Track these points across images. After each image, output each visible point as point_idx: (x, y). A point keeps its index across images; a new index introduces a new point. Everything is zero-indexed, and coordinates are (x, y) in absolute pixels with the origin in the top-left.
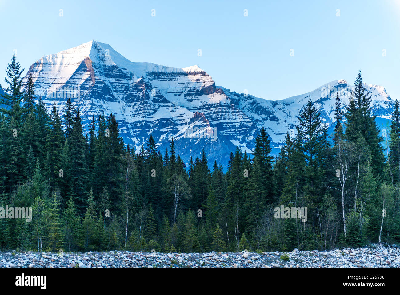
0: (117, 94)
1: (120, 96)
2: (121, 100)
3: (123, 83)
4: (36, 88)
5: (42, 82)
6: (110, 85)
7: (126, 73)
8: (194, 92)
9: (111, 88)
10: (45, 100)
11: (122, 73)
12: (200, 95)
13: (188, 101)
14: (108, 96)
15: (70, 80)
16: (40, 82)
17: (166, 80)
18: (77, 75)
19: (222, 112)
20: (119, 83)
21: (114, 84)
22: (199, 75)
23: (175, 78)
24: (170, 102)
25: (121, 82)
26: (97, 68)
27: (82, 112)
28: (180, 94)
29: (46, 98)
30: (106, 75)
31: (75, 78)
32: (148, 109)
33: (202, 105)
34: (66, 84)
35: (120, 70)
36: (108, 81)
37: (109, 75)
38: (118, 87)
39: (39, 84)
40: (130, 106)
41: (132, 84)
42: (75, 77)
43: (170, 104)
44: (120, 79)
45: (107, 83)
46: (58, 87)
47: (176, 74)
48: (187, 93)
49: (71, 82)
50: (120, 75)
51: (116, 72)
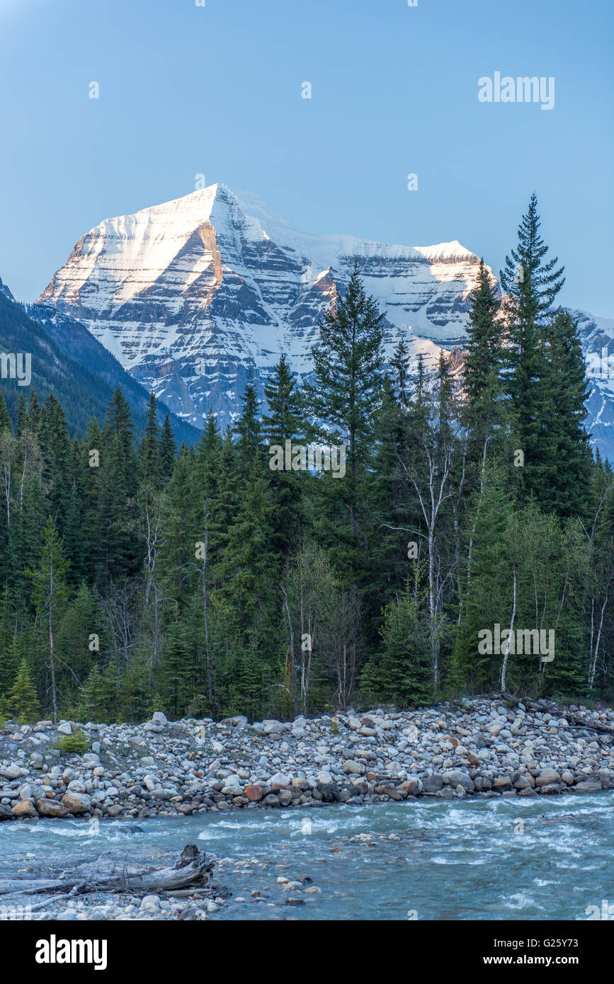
0: (272, 306)
1: (278, 311)
2: (280, 322)
3: (287, 282)
4: (88, 292)
5: (102, 278)
6: (255, 285)
7: (292, 258)
8: (449, 302)
9: (258, 293)
10: (109, 320)
11: (285, 258)
12: (464, 310)
13: (437, 323)
14: (252, 312)
15: (165, 275)
16: (97, 280)
17: (386, 276)
18: (180, 262)
20: (277, 282)
21: (266, 284)
22: (463, 263)
23: (407, 271)
24: (392, 326)
25: (282, 279)
26: (228, 246)
27: (192, 348)
28: (417, 307)
29: (112, 315)
30: (247, 262)
31: (177, 270)
34: (157, 285)
35: (279, 252)
36: (252, 278)
37: (255, 263)
38: (274, 291)
39: (96, 283)
40: (301, 335)
41: (307, 283)
42: (177, 267)
43: (393, 332)
44: (279, 273)
45: (249, 281)
46: (138, 291)
47: (408, 261)
48: (433, 305)
49: (168, 279)
50: (279, 263)
51: (272, 257)
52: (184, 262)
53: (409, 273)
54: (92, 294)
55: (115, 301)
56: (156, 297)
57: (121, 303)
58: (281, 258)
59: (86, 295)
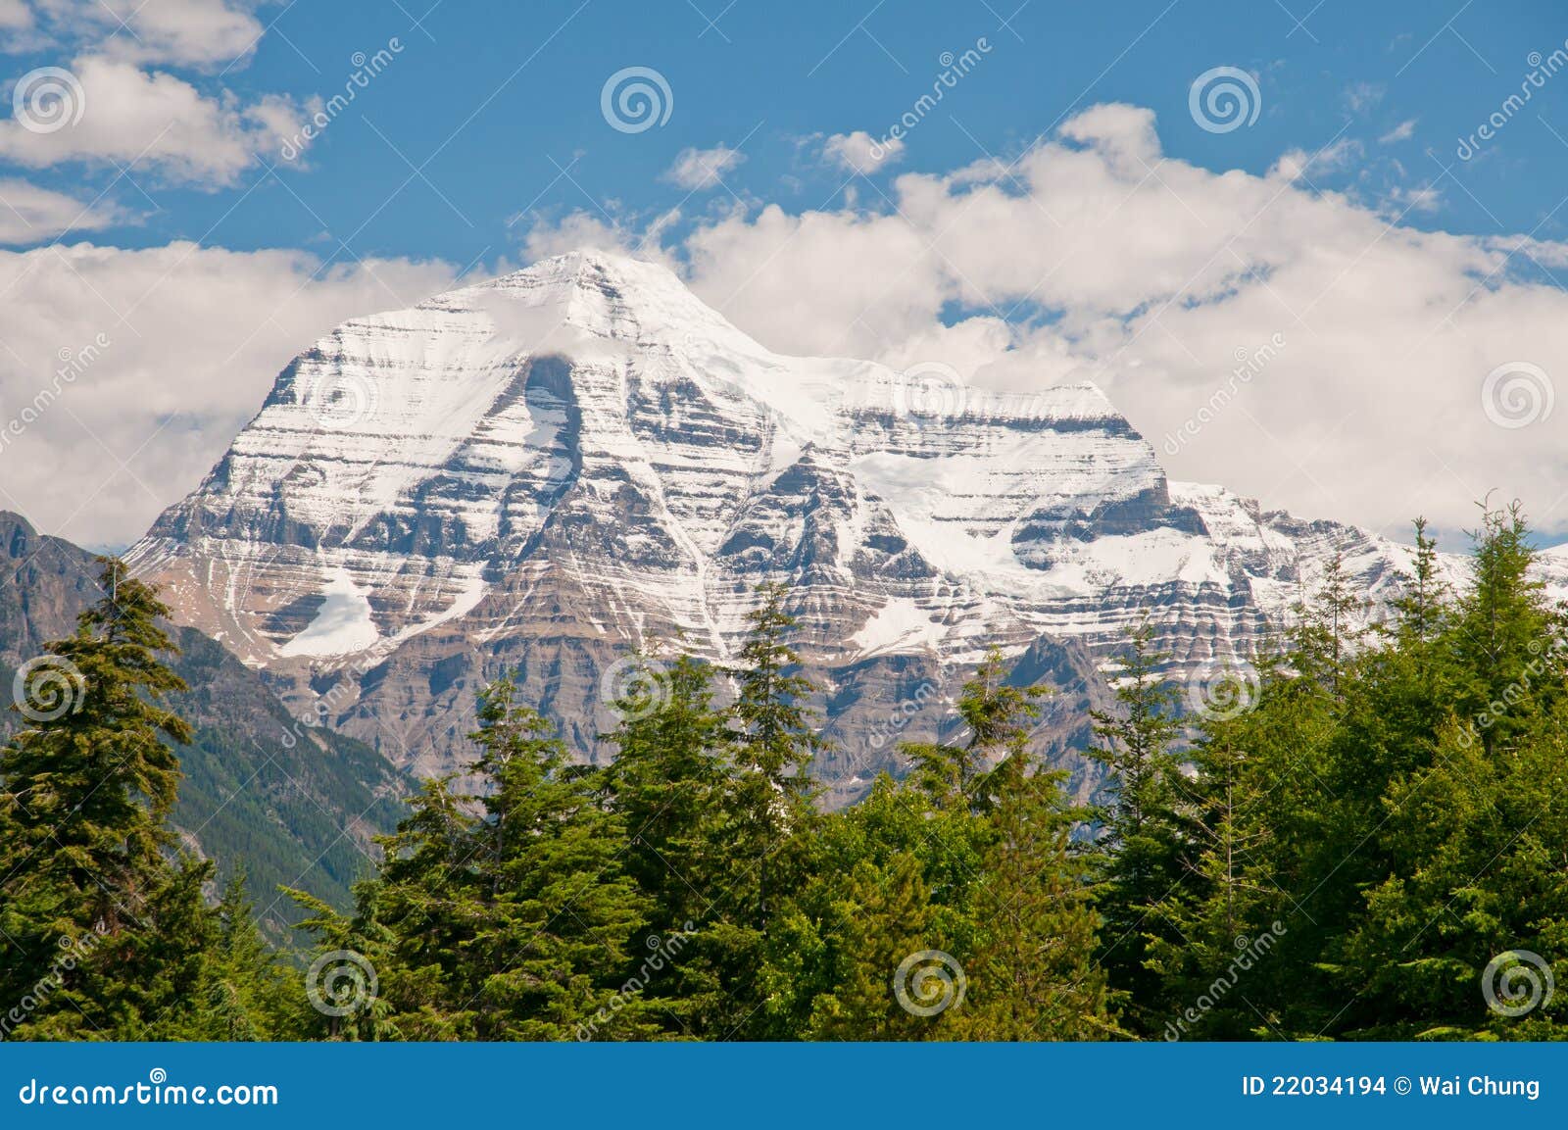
0: (688, 523)
1: (700, 535)
2: (700, 560)
3: (721, 471)
4: (304, 485)
5: (332, 454)
6: (652, 478)
7: (735, 418)
8: (1060, 518)
9: (657, 495)
10: (345, 546)
11: (719, 419)
12: (1087, 537)
13: (1031, 565)
14: (643, 538)
15: (463, 453)
16: (322, 457)
17: (936, 455)
18: (499, 424)
19: (1186, 627)
20: (698, 470)
21: (676, 476)
22: (1092, 433)
23: (978, 445)
24: (934, 573)
25: (711, 465)
26: (599, 392)
27: (509, 623)
28: (993, 526)
29: (350, 537)
30: (637, 426)
31: (492, 442)
32: (824, 609)
33: (1089, 591)
34: (445, 473)
35: (707, 405)
36: (648, 461)
37: (655, 429)
38: (692, 490)
39: (320, 464)
40: (740, 589)
41: (761, 474)
42: (491, 435)
43: (935, 584)
44: (705, 451)
45: (641, 472)
46: (409, 485)
47: (981, 422)
48: (1027, 523)
49: (472, 462)
50: (704, 429)
51: (692, 416)
52: (504, 423)
53: (983, 450)
54: (312, 490)
55: (356, 506)
56: (442, 501)
57: (372, 511)
58: (711, 417)
59: (297, 492)
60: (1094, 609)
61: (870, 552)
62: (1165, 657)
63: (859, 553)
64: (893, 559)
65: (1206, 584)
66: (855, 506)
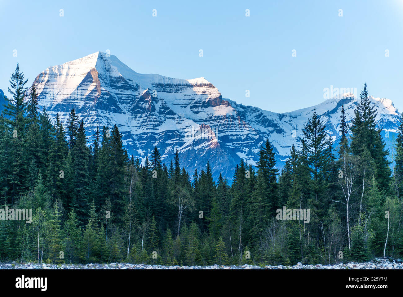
0: (123, 105)
1: (126, 107)
2: (126, 112)
3: (129, 95)
4: (42, 99)
5: (47, 93)
6: (116, 96)
7: (132, 84)
8: (200, 104)
9: (117, 99)
10: (51, 111)
11: (129, 84)
12: (206, 107)
13: (195, 112)
14: (114, 107)
17: (173, 92)
18: (82, 86)
19: (229, 124)
20: (125, 94)
21: (120, 96)
22: (206, 87)
23: (181, 90)
24: (175, 114)
25: (127, 93)
26: (103, 79)
27: (88, 123)
28: (186, 106)
29: (52, 109)
30: (112, 86)
32: (154, 121)
33: (208, 117)
35: (126, 81)
36: (114, 93)
37: (115, 86)
38: (124, 98)
39: (45, 94)
40: (136, 118)
41: (138, 95)
43: (176, 116)
44: (126, 91)
47: (182, 85)
48: (193, 105)
50: (126, 86)
51: (123, 83)
52: (84, 86)
53: (183, 91)
54: (43, 100)
55: (53, 103)
56: (72, 101)
57: (56, 103)
58: (127, 84)
59: (40, 100)
60: (209, 121)
61: (162, 110)
62: (225, 130)
63: (160, 110)
64: (167, 111)
65: (232, 116)
66: (158, 101)
